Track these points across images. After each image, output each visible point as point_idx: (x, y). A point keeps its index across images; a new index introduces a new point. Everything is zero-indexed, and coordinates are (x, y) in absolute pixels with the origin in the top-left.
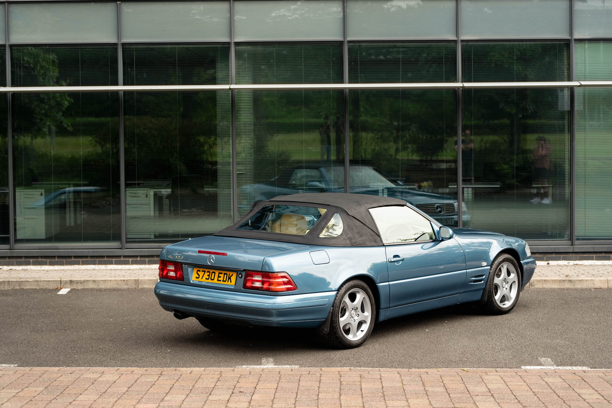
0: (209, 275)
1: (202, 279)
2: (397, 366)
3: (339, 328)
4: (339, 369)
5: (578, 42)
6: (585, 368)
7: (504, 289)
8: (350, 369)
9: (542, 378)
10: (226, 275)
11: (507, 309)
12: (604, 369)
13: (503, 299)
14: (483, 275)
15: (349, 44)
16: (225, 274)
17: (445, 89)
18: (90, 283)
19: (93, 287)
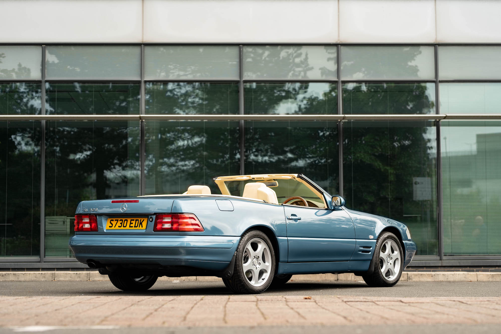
0: (121, 224)
1: (115, 227)
3: (242, 272)
7: (389, 264)
10: (137, 222)
11: (392, 282)
13: (389, 274)
14: (371, 247)
15: (245, 84)
16: (136, 220)
17: (328, 120)
18: (11, 276)
19: (14, 280)
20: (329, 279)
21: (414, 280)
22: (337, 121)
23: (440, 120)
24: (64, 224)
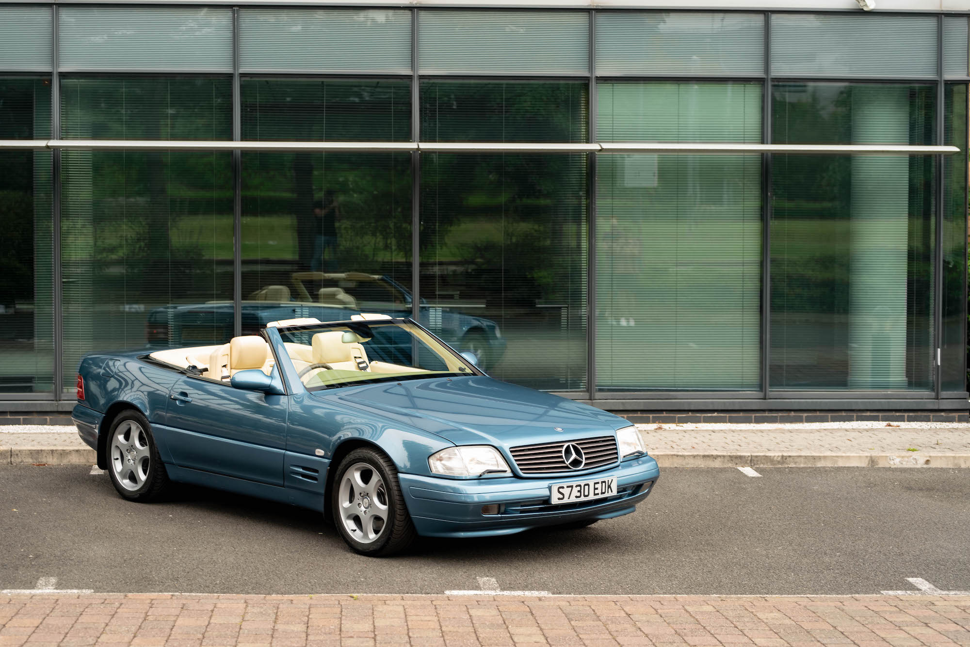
2: (249, 591)
4: (154, 595)
5: (602, 82)
6: (544, 594)
8: (172, 595)
9: (468, 609)
12: (572, 595)
15: (243, 79)
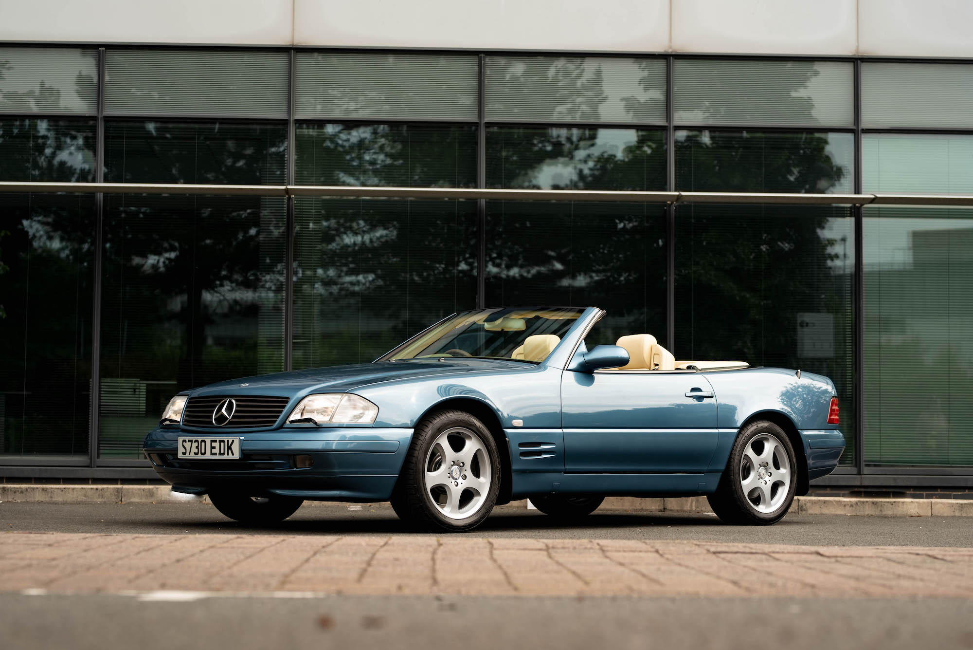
17: (647, 202)
18: (37, 492)
19: (43, 499)
20: (648, 508)
21: (810, 512)
22: (664, 204)
23: (863, 205)
24: (135, 394)
